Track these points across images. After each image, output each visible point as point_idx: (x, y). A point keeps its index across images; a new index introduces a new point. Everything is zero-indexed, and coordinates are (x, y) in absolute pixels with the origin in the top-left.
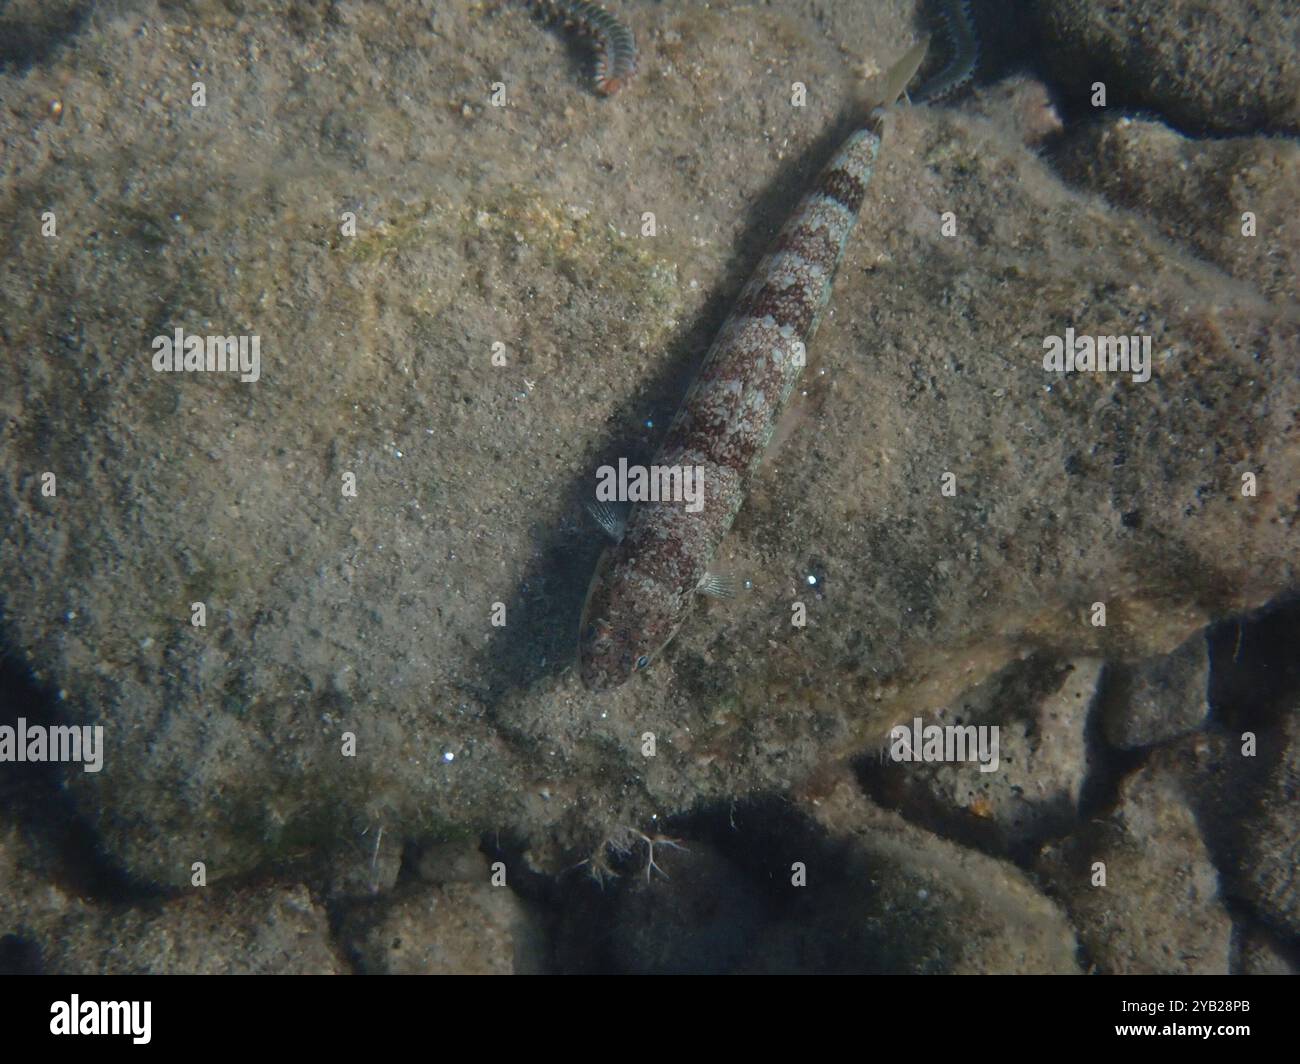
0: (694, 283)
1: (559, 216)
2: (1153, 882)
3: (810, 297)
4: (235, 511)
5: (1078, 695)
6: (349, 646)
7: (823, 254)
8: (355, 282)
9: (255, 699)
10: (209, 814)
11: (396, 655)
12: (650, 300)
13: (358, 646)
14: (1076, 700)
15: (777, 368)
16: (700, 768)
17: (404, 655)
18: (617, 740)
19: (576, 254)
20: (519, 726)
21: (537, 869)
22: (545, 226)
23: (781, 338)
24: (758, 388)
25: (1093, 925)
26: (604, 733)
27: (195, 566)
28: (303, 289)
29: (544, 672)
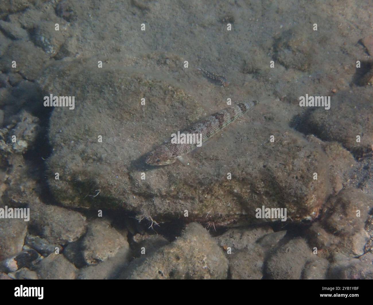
0: (205, 114)
1: (185, 94)
2: (248, 260)
3: (225, 117)
4: (99, 122)
5: (255, 235)
6: (108, 151)
7: (231, 112)
8: (141, 90)
9: (86, 155)
10: (69, 177)
11: (116, 155)
12: (195, 112)
13: (110, 152)
14: (255, 236)
15: (211, 125)
16: (166, 203)
17: (117, 156)
18: (150, 185)
19: (186, 102)
20: (133, 176)
21: (135, 240)
22: (182, 94)
23: (215, 121)
24: (206, 126)
25: (232, 263)
26: (148, 183)
27: (87, 128)
28: (130, 87)
29: (142, 169)
